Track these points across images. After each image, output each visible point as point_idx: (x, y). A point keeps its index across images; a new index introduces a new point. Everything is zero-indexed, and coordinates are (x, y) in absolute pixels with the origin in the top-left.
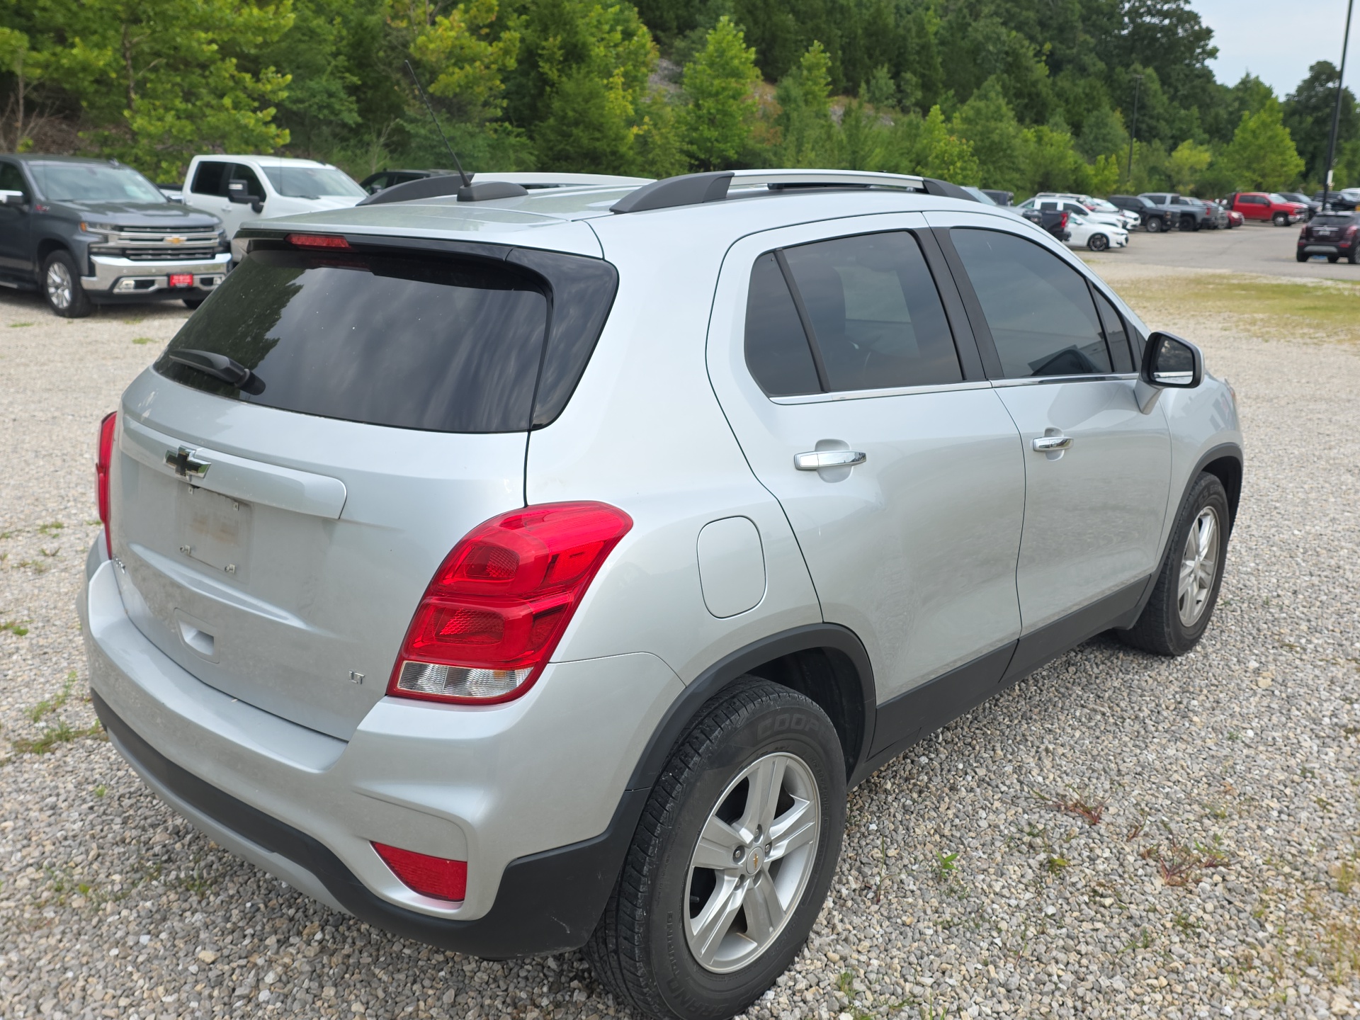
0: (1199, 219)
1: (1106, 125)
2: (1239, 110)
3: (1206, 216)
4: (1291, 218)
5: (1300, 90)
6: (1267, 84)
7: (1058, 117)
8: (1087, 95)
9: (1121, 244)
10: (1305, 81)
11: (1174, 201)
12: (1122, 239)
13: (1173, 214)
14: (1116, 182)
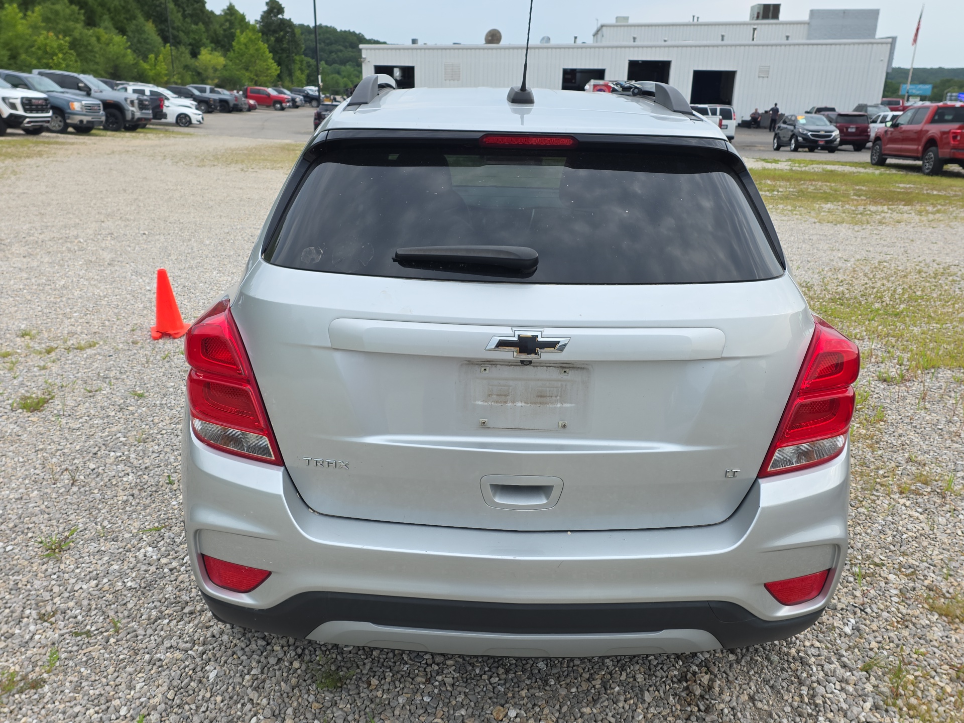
0: (231, 104)
1: (144, 32)
2: (230, 28)
3: (235, 103)
4: (284, 105)
5: (263, 17)
6: (241, 12)
7: (107, 23)
8: (124, 8)
9: (199, 121)
10: (264, 12)
11: (212, 91)
12: (200, 117)
13: (215, 100)
14: (166, 75)
